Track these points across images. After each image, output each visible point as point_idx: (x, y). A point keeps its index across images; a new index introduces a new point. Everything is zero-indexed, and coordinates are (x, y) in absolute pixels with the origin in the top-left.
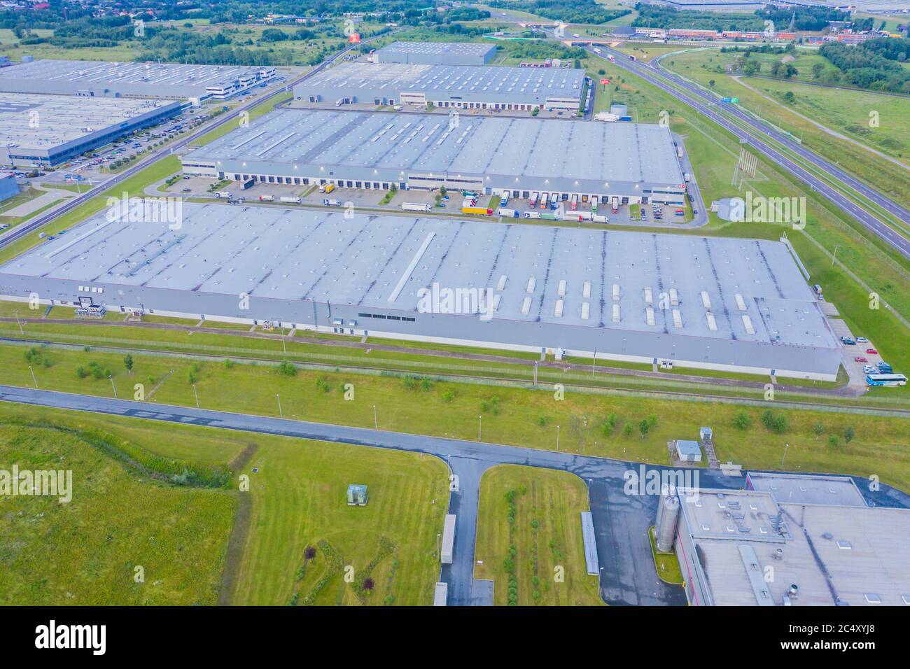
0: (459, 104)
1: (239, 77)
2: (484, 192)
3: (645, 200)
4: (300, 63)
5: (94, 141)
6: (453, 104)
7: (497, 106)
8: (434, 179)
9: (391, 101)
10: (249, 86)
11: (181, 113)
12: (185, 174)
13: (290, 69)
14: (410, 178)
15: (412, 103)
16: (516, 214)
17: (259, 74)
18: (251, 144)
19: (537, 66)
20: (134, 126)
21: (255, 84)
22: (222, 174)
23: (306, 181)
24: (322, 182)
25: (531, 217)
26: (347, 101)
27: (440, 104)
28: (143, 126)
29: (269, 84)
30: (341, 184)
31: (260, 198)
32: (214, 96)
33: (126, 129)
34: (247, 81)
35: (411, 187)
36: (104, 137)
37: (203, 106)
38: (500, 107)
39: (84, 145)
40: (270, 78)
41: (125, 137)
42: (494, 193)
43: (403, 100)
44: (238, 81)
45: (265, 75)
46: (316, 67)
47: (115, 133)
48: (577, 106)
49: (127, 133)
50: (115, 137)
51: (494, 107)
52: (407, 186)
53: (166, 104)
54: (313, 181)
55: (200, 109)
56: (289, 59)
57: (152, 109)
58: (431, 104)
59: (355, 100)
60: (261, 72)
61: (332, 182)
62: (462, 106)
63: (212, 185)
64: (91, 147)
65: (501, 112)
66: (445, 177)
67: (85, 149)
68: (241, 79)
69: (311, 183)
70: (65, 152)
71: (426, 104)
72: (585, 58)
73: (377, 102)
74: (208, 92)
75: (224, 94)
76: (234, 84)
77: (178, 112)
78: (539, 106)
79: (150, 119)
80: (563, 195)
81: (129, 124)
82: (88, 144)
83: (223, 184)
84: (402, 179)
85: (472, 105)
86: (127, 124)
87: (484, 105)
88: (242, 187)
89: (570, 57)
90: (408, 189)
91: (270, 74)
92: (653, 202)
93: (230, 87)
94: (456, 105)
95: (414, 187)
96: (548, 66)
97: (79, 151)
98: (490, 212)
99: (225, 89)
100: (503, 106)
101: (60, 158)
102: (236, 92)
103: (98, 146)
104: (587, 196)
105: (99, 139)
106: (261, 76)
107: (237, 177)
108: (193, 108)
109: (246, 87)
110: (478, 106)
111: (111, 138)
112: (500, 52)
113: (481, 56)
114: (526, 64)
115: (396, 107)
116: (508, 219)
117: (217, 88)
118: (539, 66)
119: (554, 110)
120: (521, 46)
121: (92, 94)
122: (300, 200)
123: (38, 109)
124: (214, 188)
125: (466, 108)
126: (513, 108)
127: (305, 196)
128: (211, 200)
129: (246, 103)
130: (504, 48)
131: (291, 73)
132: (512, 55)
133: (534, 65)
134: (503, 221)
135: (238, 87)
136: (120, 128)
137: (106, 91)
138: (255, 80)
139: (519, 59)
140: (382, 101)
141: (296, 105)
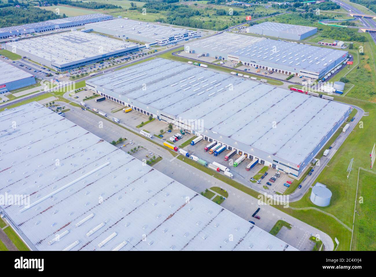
0: (254, 65)
1: (175, 35)
2: (192, 132)
3: (274, 167)
4: (215, 29)
5: (86, 62)
6: (251, 65)
7: (273, 70)
8: (171, 119)
9: (223, 58)
10: (179, 40)
11: (138, 50)
12: (87, 88)
13: (208, 32)
14: (161, 115)
15: (233, 61)
16: (188, 155)
17: (188, 34)
20: (110, 56)
21: (182, 39)
22: (97, 92)
23: (123, 103)
24: (129, 106)
25: (194, 159)
26: (204, 55)
27: (245, 64)
28: (115, 56)
29: (190, 39)
30: (135, 108)
31: (93, 109)
32: (158, 44)
33: (105, 57)
34: (177, 38)
35: (162, 119)
36: (92, 60)
39: (80, 64)
40: (193, 36)
42: (196, 134)
43: (229, 59)
44: (174, 37)
45: (190, 35)
46: (219, 32)
47: (99, 59)
48: (317, 77)
49: (104, 59)
50: (98, 61)
51: (271, 70)
53: (132, 46)
54: (126, 104)
55: (148, 49)
56: (212, 26)
57: (124, 48)
59: (208, 55)
61: (132, 107)
62: (256, 66)
63: (86, 97)
64: (83, 65)
65: (274, 74)
66: (174, 118)
68: (175, 37)
69: (125, 105)
70: (70, 66)
71: (239, 62)
72: (363, 41)
73: (216, 58)
74: (156, 41)
75: (162, 44)
76: (169, 39)
78: (295, 73)
79: (120, 53)
80: (229, 147)
81: (107, 55)
82: (83, 63)
83: (94, 97)
84: (158, 114)
85: (260, 67)
86: (105, 55)
87: (267, 68)
88: (96, 101)
89: (354, 40)
90: (160, 120)
91: (193, 35)
92: (279, 169)
93: (167, 40)
94: (253, 66)
95: (163, 120)
96: (334, 45)
98: (176, 149)
99: (163, 41)
100: (276, 70)
101: (66, 69)
102: (169, 42)
104: (242, 153)
105: (90, 61)
106: (189, 35)
107: (102, 94)
108: (146, 48)
109: (177, 40)
110: (264, 67)
111: (96, 61)
112: (319, 32)
113: (299, 35)
114: (322, 43)
115: (221, 63)
116: (181, 157)
117: (160, 40)
118: (328, 45)
119: (303, 77)
120: (332, 30)
121: (119, 37)
122: (106, 115)
123: (86, 43)
124: (87, 99)
125: (257, 68)
126: (281, 72)
127: (114, 112)
128: (78, 105)
129: (167, 49)
130: (322, 30)
131: (207, 34)
132: (322, 35)
133: (326, 44)
134: (178, 158)
135: (172, 40)
136: (102, 57)
137: (124, 36)
138: (183, 37)
139: (323, 38)
140: (218, 58)
141: (182, 54)
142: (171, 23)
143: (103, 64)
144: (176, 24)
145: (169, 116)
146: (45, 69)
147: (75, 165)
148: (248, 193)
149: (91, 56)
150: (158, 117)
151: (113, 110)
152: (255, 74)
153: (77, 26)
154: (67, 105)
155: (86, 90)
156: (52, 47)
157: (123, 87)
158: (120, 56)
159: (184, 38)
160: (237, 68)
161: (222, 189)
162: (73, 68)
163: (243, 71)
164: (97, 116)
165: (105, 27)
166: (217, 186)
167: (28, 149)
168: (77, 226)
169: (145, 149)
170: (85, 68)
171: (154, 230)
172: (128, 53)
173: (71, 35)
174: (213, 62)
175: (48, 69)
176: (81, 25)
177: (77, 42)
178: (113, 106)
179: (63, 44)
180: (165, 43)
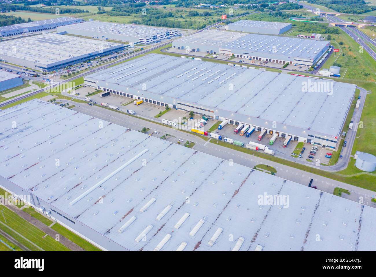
0: (248, 57)
1: (157, 34)
2: (215, 118)
3: (309, 141)
4: (194, 28)
5: (73, 62)
6: (244, 57)
7: (267, 60)
8: (189, 106)
9: (214, 52)
10: (162, 39)
11: (123, 50)
12: (85, 84)
13: (187, 31)
14: (178, 103)
15: (224, 54)
16: (220, 138)
17: (169, 33)
18: (120, 73)
19: (306, 37)
20: (96, 55)
21: (165, 37)
22: (99, 87)
23: (132, 97)
24: (139, 98)
25: (228, 141)
26: (194, 50)
27: (238, 56)
28: (101, 55)
29: (172, 38)
30: (146, 100)
31: (102, 104)
32: (142, 42)
33: (91, 56)
34: (160, 36)
35: (178, 108)
36: (78, 60)
37: (135, 47)
38: (269, 61)
39: (67, 63)
40: (174, 35)
41: (90, 60)
42: (220, 119)
43: (221, 52)
44: (156, 36)
45: (171, 33)
46: (199, 31)
47: (85, 58)
48: (311, 64)
49: (91, 58)
50: (84, 60)
51: (265, 60)
52: (177, 108)
53: (116, 45)
55: (133, 48)
56: (190, 25)
57: (109, 47)
58: (233, 56)
59: (198, 50)
60: (170, 32)
61: (143, 99)
63: (89, 93)
64: (69, 64)
65: (268, 63)
66: (194, 106)
67: (67, 65)
68: (158, 35)
69: (134, 98)
70: (56, 66)
71: (231, 55)
72: (337, 33)
73: (208, 52)
74: (140, 40)
75: (146, 42)
76: (153, 37)
77: (122, 49)
78: (289, 62)
80: (258, 128)
81: (93, 54)
82: (70, 62)
83: (96, 92)
84: (174, 103)
85: (254, 58)
86: (92, 54)
87: (260, 59)
88: (101, 96)
89: (329, 33)
90: (177, 109)
91: (174, 33)
92: (315, 143)
93: (150, 39)
94: (246, 57)
95: (180, 109)
96: (312, 37)
97: (64, 66)
98: (206, 134)
99: (147, 40)
100: (270, 60)
101: (53, 69)
102: (153, 41)
103: (75, 64)
104: (273, 131)
105: (76, 61)
106: (170, 34)
107: (104, 89)
108: (130, 47)
109: (159, 39)
110: (257, 58)
111: (83, 60)
112: (293, 27)
113: (278, 30)
114: (301, 36)
115: (214, 56)
116: (213, 141)
117: (144, 39)
118: (308, 37)
119: (298, 65)
120: (305, 25)
121: (98, 38)
122: (118, 108)
123: (66, 44)
124: (90, 95)
125: (250, 59)
126: (275, 62)
127: (125, 105)
128: (82, 101)
129: (153, 47)
130: (296, 26)
131: (187, 33)
132: (298, 30)
133: (305, 37)
134: (210, 141)
135: (155, 39)
136: (88, 56)
137: (103, 37)
138: (165, 35)
139: (300, 32)
140: (210, 52)
141: (171, 50)
142: (147, 25)
143: (91, 63)
144: (152, 25)
145: (188, 104)
146: (28, 70)
147: (111, 155)
148: (295, 167)
149: (77, 55)
150: (174, 107)
151: (123, 103)
152: (251, 64)
153: (47, 29)
154: (70, 102)
155: (85, 87)
156: (29, 48)
157: (128, 81)
158: (106, 55)
159: (166, 37)
160: (231, 60)
161: (268, 166)
162: (60, 68)
163: (239, 62)
164: (107, 110)
165: (81, 29)
166: (262, 164)
167: (51, 143)
168: (143, 211)
169: (173, 136)
170: (72, 67)
171: (226, 206)
172: (113, 52)
173: (46, 37)
174: (206, 56)
175: (31, 70)
176: (51, 28)
177: (54, 44)
178: (120, 100)
179: (40, 45)
180: (149, 41)
